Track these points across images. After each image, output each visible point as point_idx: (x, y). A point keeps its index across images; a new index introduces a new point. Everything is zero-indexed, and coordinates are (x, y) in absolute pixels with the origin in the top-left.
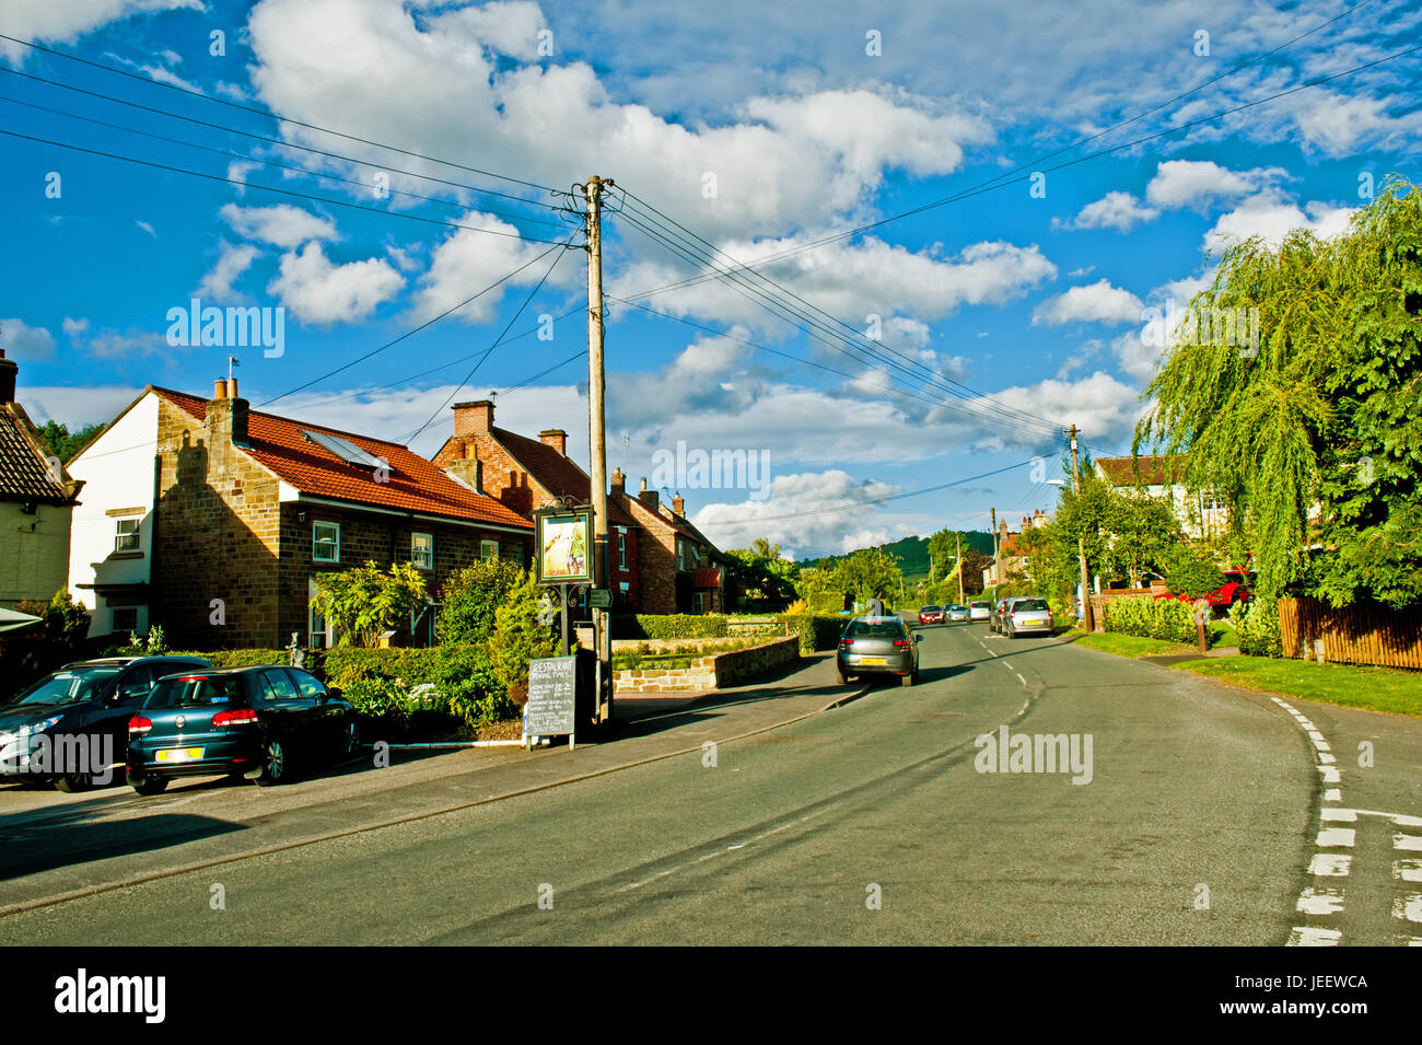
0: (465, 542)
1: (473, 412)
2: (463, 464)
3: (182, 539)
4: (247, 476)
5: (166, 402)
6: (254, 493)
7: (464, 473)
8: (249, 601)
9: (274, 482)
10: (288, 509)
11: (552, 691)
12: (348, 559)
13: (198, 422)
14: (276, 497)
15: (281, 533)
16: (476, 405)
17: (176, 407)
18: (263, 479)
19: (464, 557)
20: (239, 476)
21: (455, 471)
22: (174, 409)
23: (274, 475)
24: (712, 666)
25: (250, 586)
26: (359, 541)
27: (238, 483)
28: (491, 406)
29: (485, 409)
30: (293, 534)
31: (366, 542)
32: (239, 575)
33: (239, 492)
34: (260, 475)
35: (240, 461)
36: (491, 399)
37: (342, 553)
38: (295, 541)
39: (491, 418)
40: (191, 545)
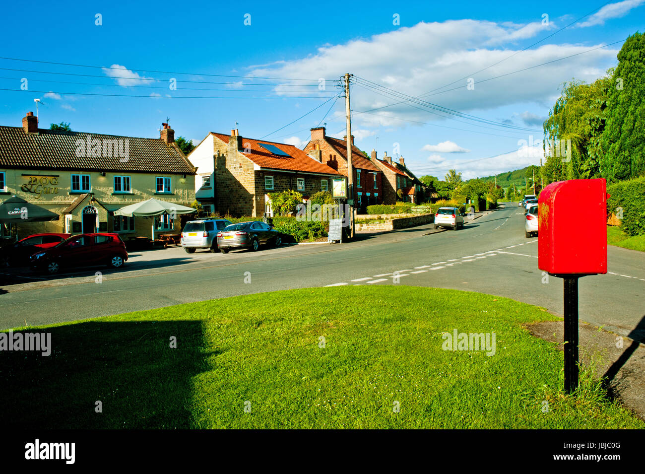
0: (316, 181)
1: (317, 131)
2: (314, 152)
3: (223, 183)
4: (243, 162)
5: (216, 137)
6: (246, 168)
7: (315, 155)
8: (246, 203)
9: (252, 164)
10: (257, 173)
11: (336, 228)
12: (277, 188)
13: (226, 144)
14: (253, 169)
15: (255, 180)
16: (319, 129)
17: (219, 139)
18: (248, 163)
19: (316, 186)
20: (240, 162)
21: (312, 154)
22: (218, 140)
23: (252, 161)
24: (392, 223)
25: (246, 198)
26: (280, 182)
27: (240, 164)
28: (324, 129)
29: (322, 130)
30: (259, 180)
31: (282, 182)
32: (242, 194)
33: (241, 167)
34: (247, 162)
35: (241, 157)
36: (324, 126)
37: (274, 186)
38: (260, 183)
39: (324, 133)
40: (227, 185)
